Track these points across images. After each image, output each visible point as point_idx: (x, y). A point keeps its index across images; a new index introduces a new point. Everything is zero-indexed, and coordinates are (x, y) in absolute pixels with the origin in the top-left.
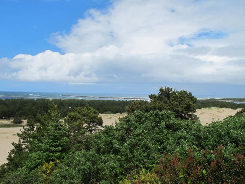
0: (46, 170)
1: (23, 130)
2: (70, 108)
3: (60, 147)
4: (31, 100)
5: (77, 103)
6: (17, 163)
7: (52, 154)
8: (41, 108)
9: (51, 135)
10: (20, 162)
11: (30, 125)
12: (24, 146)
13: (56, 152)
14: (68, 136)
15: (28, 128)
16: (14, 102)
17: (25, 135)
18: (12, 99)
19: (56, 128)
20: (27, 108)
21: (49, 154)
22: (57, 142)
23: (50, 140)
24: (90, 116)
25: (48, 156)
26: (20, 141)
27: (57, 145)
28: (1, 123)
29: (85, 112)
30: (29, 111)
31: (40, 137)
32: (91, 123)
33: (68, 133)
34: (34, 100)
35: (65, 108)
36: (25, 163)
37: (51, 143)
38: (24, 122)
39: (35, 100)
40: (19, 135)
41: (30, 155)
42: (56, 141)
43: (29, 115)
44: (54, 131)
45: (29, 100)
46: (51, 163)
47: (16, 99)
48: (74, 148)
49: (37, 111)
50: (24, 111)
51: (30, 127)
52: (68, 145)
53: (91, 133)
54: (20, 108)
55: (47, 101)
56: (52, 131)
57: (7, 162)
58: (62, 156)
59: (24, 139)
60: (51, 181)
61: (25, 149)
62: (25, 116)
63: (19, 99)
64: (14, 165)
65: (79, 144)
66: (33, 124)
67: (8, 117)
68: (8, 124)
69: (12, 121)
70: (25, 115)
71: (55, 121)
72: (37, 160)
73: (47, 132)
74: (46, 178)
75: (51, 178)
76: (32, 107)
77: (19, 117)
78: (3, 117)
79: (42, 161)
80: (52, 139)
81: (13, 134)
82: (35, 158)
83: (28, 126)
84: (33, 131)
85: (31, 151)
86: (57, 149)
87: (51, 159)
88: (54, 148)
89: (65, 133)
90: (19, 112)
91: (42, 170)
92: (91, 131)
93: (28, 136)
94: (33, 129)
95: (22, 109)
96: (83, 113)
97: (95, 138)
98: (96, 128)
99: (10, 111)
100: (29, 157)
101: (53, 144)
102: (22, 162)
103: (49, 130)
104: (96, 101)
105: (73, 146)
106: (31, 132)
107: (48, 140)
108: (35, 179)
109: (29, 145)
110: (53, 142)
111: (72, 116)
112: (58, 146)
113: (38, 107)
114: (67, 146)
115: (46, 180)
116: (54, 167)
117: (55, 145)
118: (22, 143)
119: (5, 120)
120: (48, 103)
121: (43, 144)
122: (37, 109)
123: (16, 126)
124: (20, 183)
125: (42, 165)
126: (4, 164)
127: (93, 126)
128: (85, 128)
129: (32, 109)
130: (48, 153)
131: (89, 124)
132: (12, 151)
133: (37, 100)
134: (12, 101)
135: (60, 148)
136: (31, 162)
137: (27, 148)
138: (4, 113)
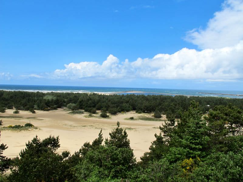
0: (186, 166)
1: (164, 124)
2: (208, 106)
3: (200, 145)
4: (170, 96)
5: (216, 101)
6: (158, 154)
7: (192, 151)
8: (179, 105)
9: (192, 132)
10: (161, 153)
11: (171, 120)
12: (164, 139)
13: (196, 150)
14: (209, 135)
15: (169, 123)
16: (155, 98)
17: (166, 129)
18: (153, 95)
19: (196, 125)
20: (166, 104)
21: (190, 151)
22: (198, 140)
23: (190, 137)
24: (233, 116)
25: (188, 153)
26: (161, 134)
27: (197, 142)
28: (144, 116)
29: (228, 111)
30: (168, 107)
31: (181, 133)
32: (233, 123)
33: (209, 132)
34: (172, 97)
35: (203, 106)
36: (165, 155)
37: (191, 139)
38: (163, 117)
39: (174, 97)
40: (160, 128)
41: (171, 149)
42: (197, 138)
43: (168, 110)
44: (195, 128)
45: (168, 96)
46: (191, 159)
47: (157, 95)
48: (215, 149)
49: (175, 107)
50: (163, 107)
51: (171, 122)
52: (209, 144)
53: (234, 134)
54: (160, 104)
55: (185, 98)
56: (193, 128)
57: (149, 151)
58: (202, 155)
59: (165, 133)
60: (192, 178)
61: (165, 142)
62: (164, 112)
63: (159, 96)
64: (156, 156)
65: (221, 145)
66: (174, 119)
67: (149, 111)
68: (149, 117)
69: (153, 115)
70: (164, 110)
71: (196, 119)
72: (177, 155)
73: (188, 129)
74: (185, 173)
75: (192, 174)
76: (171, 103)
77: (159, 111)
78: (145, 111)
79: (181, 156)
80: (192, 136)
81: (153, 127)
82: (175, 152)
83: (169, 121)
84: (174, 126)
85: (172, 145)
86: (197, 147)
87: (191, 156)
88: (195, 146)
89: (206, 132)
90: (159, 108)
91: (182, 165)
92: (233, 132)
93: (169, 130)
94: (173, 124)
95: (162, 105)
96: (226, 112)
97: (240, 141)
98: (240, 129)
99: (151, 106)
100: (169, 151)
101: (193, 142)
102: (163, 154)
103: (190, 127)
104: (238, 100)
105: (214, 146)
106: (172, 127)
107: (189, 137)
108: (175, 172)
109: (169, 139)
110: (193, 139)
111: (214, 115)
112: (198, 144)
113: (176, 103)
114: (208, 146)
115: (186, 175)
116: (194, 164)
117: (195, 142)
118: (163, 136)
119: (147, 114)
120: (185, 100)
121: (183, 140)
122: (176, 105)
123: (156, 120)
124: (162, 172)
125: (183, 161)
126: (147, 153)
127: (237, 127)
128: (227, 128)
129: (170, 105)
130: (188, 150)
131: (232, 125)
132: (154, 142)
133: (175, 97)
134: (153, 97)
135: (201, 147)
136: (171, 156)
137: (167, 141)
138: (146, 108)
